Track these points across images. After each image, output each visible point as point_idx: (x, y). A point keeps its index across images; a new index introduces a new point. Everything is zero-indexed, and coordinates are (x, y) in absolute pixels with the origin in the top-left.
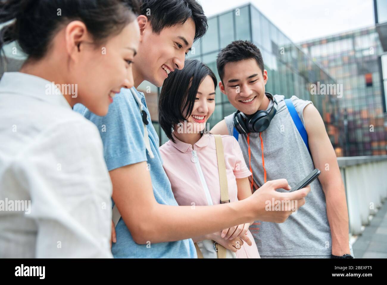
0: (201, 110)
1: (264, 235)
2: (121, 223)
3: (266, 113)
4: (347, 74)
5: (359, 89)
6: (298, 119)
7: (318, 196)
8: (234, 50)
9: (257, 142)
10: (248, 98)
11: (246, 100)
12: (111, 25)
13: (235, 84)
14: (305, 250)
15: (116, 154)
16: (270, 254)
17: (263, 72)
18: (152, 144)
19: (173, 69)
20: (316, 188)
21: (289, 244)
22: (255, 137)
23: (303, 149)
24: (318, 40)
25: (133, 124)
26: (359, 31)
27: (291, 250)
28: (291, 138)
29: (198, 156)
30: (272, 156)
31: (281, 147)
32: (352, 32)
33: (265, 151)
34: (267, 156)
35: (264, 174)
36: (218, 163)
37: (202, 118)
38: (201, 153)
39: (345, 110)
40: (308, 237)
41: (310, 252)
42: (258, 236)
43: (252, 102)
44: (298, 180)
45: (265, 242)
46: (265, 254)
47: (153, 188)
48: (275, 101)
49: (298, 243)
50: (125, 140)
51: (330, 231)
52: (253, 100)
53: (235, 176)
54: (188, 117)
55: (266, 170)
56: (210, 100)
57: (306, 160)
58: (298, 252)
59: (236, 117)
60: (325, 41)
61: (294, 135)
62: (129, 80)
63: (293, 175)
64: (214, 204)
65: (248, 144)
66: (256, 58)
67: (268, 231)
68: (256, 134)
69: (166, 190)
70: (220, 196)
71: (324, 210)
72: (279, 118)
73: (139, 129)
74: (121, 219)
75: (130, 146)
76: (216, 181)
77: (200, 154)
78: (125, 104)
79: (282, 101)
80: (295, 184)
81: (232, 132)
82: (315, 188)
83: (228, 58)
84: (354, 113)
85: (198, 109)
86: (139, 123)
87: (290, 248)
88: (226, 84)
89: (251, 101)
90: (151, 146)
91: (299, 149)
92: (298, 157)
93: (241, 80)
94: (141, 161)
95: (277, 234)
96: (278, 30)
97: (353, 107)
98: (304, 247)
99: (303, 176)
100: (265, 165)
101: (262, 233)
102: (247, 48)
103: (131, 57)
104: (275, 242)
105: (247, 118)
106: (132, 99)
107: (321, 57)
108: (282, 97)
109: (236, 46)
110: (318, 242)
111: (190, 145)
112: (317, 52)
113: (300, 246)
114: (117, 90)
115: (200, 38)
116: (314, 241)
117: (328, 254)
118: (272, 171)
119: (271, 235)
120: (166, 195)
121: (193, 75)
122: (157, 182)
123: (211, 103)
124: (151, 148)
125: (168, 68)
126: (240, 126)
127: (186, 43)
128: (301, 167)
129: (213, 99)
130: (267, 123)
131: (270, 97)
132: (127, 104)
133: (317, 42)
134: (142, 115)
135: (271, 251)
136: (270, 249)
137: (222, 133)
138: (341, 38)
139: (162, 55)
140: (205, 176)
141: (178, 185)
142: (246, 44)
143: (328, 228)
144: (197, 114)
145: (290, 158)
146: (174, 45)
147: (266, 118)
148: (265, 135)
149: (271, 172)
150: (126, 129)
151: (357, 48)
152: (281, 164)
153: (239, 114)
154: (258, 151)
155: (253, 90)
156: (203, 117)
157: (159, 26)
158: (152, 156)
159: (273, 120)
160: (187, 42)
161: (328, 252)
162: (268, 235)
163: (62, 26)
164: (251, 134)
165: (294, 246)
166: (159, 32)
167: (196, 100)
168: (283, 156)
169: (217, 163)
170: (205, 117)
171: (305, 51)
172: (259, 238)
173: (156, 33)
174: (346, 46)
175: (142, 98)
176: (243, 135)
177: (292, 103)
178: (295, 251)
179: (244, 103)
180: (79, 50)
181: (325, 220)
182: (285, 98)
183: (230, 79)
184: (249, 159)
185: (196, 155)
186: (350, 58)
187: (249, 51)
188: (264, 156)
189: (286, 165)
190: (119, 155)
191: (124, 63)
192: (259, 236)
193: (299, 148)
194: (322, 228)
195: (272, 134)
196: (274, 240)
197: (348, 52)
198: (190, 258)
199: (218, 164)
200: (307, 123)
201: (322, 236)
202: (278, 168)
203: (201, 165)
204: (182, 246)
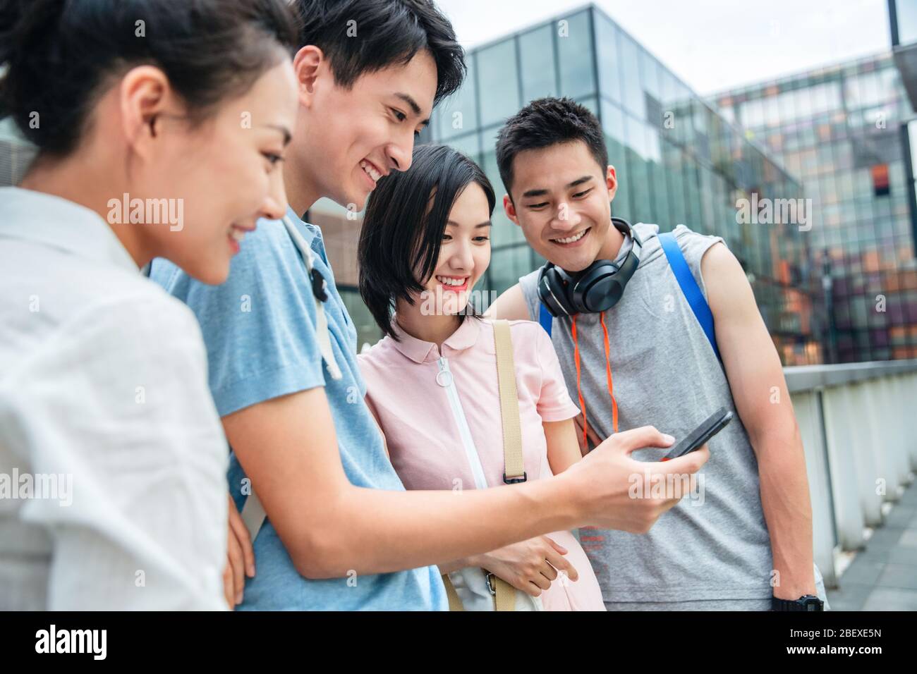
0: (456, 263)
1: (615, 554)
2: (267, 531)
3: (615, 266)
4: (829, 168)
5: (857, 201)
6: (689, 281)
7: (738, 460)
8: (535, 121)
9: (595, 335)
10: (570, 233)
11: (565, 239)
12: (227, 74)
13: (540, 200)
14: (711, 587)
15: (252, 371)
16: (630, 597)
17: (605, 170)
18: (337, 345)
19: (387, 170)
20: (736, 440)
21: (673, 574)
22: (590, 325)
23: (703, 349)
24: (759, 87)
25: (291, 300)
26: (855, 64)
27: (678, 589)
28: (673, 323)
29: (452, 370)
30: (630, 368)
31: (651, 347)
32: (838, 68)
33: (614, 355)
34: (618, 367)
35: (613, 409)
36: (499, 386)
37: (461, 282)
38: (459, 362)
39: (826, 252)
40: (717, 557)
41: (723, 591)
42: (603, 557)
43: (582, 241)
44: (693, 423)
45: (618, 569)
46: (617, 599)
47: (340, 449)
48: (634, 239)
49: (693, 571)
50: (272, 339)
51: (768, 542)
52: (581, 237)
53: (541, 415)
54: (425, 280)
55: (617, 401)
56: (479, 239)
57: (710, 376)
58: (694, 592)
59: (545, 278)
60: (775, 91)
61: (682, 317)
62: (276, 199)
63: (680, 410)
64: (490, 485)
65: (574, 340)
66: (588, 139)
67: (624, 544)
68: (593, 317)
69: (372, 454)
70: (503, 465)
71: (755, 492)
72: (645, 278)
73: (305, 313)
74: (267, 521)
75: (282, 351)
76: (494, 429)
77: (456, 366)
78: (269, 254)
79: (652, 237)
80: (685, 431)
81: (536, 312)
82: (733, 442)
83: (522, 140)
84: (848, 261)
85: (449, 263)
86: (303, 297)
87: (676, 582)
88: (519, 200)
89: (578, 240)
90: (334, 351)
91: (692, 349)
92: (692, 368)
93: (553, 190)
94: (310, 386)
95: (646, 551)
96: (661, 66)
97: (845, 246)
98: (709, 580)
99: (704, 412)
100: (614, 388)
101: (610, 548)
102: (565, 116)
103: (278, 147)
104: (640, 569)
105: (569, 279)
106: (287, 242)
107: (766, 128)
108: (653, 228)
109: (539, 111)
110: (740, 568)
111: (434, 346)
112: (755, 117)
113: (698, 578)
114: (248, 224)
115: (448, 96)
116: (731, 566)
117: (765, 597)
118: (631, 402)
119: (632, 554)
120: (372, 465)
121: (438, 181)
122: (351, 434)
123: (480, 247)
124: (335, 356)
125: (374, 167)
126: (554, 297)
127: (416, 109)
128: (699, 391)
129: (486, 238)
130: (617, 291)
131: (623, 229)
132: (275, 254)
133: (756, 91)
134: (312, 278)
135: (633, 591)
136: (629, 586)
137: (512, 315)
138: (813, 81)
139: (359, 138)
140: (469, 417)
141: (403, 438)
142: (563, 107)
143: (764, 536)
144: (447, 272)
145: (673, 372)
146: (387, 115)
147: (615, 279)
148: (613, 319)
149: (628, 405)
150: (273, 313)
151: (851, 104)
152: (651, 386)
153: (552, 269)
154: (597, 356)
155: (582, 214)
156: (463, 281)
157: (349, 70)
158: (336, 373)
159: (631, 282)
160: (416, 105)
161: (764, 590)
162: (625, 554)
163: (111, 78)
164: (581, 316)
165: (683, 578)
166: (351, 84)
167: (444, 241)
168: (655, 366)
169: (497, 385)
170: (466, 279)
171: (727, 114)
172: (603, 560)
173: (342, 87)
174: (824, 100)
175: (315, 239)
176: (563, 318)
177: (676, 243)
178: (687, 589)
179: (562, 244)
180: (153, 134)
181: (758, 517)
182: (660, 232)
183: (527, 190)
184: (575, 377)
185: (447, 369)
186: (834, 129)
187: (569, 124)
188: (612, 368)
189: (662, 389)
190: (257, 373)
191: (261, 161)
192: (604, 555)
193: (694, 347)
194: (749, 534)
195: (629, 316)
196: (638, 564)
197: (830, 113)
198: (430, 609)
199: (499, 389)
200: (712, 288)
201: (752, 554)
202: (645, 395)
203: (460, 391)
204: (411, 583)
